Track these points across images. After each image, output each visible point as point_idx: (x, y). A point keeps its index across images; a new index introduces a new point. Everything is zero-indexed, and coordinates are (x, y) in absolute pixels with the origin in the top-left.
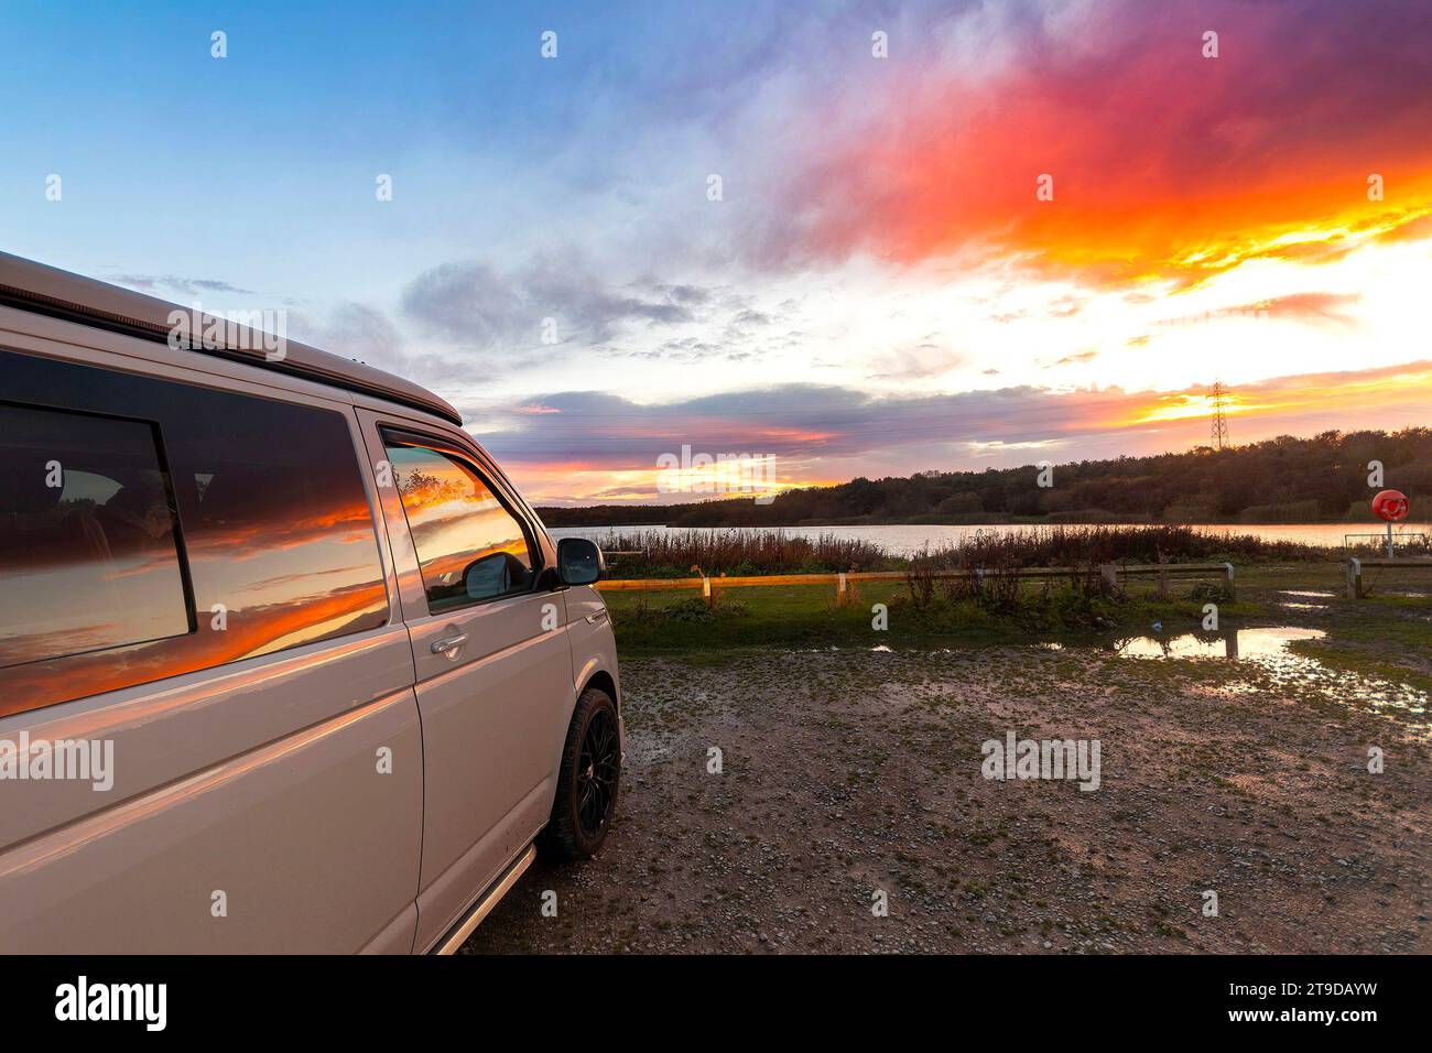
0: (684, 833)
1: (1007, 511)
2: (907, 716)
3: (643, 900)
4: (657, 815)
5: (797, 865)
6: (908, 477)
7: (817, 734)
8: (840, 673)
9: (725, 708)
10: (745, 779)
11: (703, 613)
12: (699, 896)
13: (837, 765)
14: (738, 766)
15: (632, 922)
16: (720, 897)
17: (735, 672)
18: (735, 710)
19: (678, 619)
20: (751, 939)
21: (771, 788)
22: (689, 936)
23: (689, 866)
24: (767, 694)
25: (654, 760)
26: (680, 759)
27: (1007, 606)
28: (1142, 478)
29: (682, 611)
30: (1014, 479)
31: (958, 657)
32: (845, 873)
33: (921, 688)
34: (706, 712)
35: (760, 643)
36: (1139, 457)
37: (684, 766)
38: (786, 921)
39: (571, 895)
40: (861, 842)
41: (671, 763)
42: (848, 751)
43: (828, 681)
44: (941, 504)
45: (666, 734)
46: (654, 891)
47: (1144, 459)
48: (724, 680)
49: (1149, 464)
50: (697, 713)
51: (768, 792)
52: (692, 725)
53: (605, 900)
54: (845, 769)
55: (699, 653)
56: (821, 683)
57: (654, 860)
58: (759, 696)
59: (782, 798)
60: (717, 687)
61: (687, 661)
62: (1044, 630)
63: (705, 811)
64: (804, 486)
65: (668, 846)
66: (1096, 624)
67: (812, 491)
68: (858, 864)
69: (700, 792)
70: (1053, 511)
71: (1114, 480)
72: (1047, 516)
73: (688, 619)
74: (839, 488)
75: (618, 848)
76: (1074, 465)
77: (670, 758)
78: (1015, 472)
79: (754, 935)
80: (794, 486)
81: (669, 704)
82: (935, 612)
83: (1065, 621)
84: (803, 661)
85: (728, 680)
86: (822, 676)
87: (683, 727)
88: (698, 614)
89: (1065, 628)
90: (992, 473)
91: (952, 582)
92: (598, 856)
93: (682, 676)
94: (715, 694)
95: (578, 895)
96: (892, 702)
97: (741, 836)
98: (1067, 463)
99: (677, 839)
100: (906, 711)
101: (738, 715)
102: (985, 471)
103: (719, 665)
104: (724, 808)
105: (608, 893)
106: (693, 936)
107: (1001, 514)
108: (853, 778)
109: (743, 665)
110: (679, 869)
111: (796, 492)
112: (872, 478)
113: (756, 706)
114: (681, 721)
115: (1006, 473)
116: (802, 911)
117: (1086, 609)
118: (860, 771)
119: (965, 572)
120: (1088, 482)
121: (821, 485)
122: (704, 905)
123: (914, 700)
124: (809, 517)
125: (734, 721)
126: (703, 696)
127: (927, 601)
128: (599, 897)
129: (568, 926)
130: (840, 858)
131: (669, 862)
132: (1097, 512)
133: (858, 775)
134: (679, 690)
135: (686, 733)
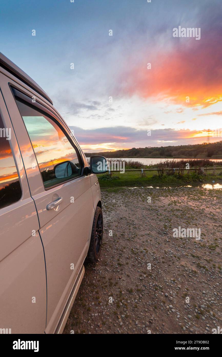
0: (124, 248)
1: (165, 155)
2: (170, 206)
3: (120, 278)
4: (114, 241)
5: (164, 260)
6: (144, 148)
7: (149, 212)
8: (147, 194)
9: (121, 204)
10: (135, 228)
11: (109, 178)
12: (137, 275)
13: (159, 223)
14: (131, 223)
15: (119, 290)
16: (145, 276)
17: (120, 194)
18: (124, 205)
19: (103, 180)
20: (162, 295)
21: (144, 230)
22: (141, 295)
23: (130, 262)
24: (131, 200)
25: (107, 221)
26: (115, 221)
27: (180, 177)
28: (192, 149)
29: (104, 178)
30: (167, 149)
31: (174, 189)
32: (179, 263)
33: (169, 198)
34: (117, 206)
35: (124, 186)
36: (192, 144)
37: (117, 224)
38: (171, 286)
39: (95, 277)
40: (179, 250)
41: (112, 222)
42: (160, 217)
43: (145, 197)
44: (151, 154)
45: (108, 213)
46: (122, 274)
47: (193, 145)
48: (118, 196)
49: (194, 146)
50: (114, 206)
51: (143, 232)
52: (114, 210)
53: (107, 279)
54: (162, 224)
55: (109, 189)
56: (143, 197)
57: (118, 260)
58: (129, 201)
59: (148, 234)
60: (117, 198)
61: (107, 191)
62: (189, 183)
63: (128, 239)
64: (121, 149)
65: (121, 254)
66: (200, 181)
67: (123, 150)
68: (182, 259)
69: (124, 232)
70: (174, 156)
71: (187, 149)
72: (173, 157)
73: (105, 180)
74: (129, 150)
75: (105, 255)
76: (179, 146)
77: (112, 221)
78: (167, 147)
79: (163, 293)
80: (119, 149)
81: (106, 203)
82: (164, 178)
83: (193, 180)
84: (137, 191)
85: (119, 196)
86: (143, 195)
87: (112, 210)
88: (108, 178)
89: (193, 182)
90: (162, 147)
91: (167, 171)
92: (100, 259)
93: (107, 195)
94: (117, 200)
95: (98, 277)
96: (164, 202)
97: (142, 249)
98: (178, 146)
99: (123, 251)
100: (169, 205)
101: (126, 207)
102: (161, 147)
103: (116, 192)
104: (133, 238)
105: (107, 276)
106: (142, 295)
107: (163, 156)
108: (165, 227)
109: (122, 192)
110: (127, 264)
111: (120, 151)
112: (136, 148)
113: (129, 204)
114: (111, 209)
115: (165, 147)
116: (174, 281)
117: (198, 178)
118: (166, 224)
119: (171, 169)
120: (182, 150)
121: (125, 149)
122: (141, 280)
123: (169, 202)
124: (123, 156)
125: (125, 209)
126: (114, 201)
127: (162, 176)
128: (105, 278)
129: (97, 293)
130: (175, 257)
131: (123, 261)
132: (184, 156)
133: (166, 225)
134: (107, 199)
135: (113, 212)
